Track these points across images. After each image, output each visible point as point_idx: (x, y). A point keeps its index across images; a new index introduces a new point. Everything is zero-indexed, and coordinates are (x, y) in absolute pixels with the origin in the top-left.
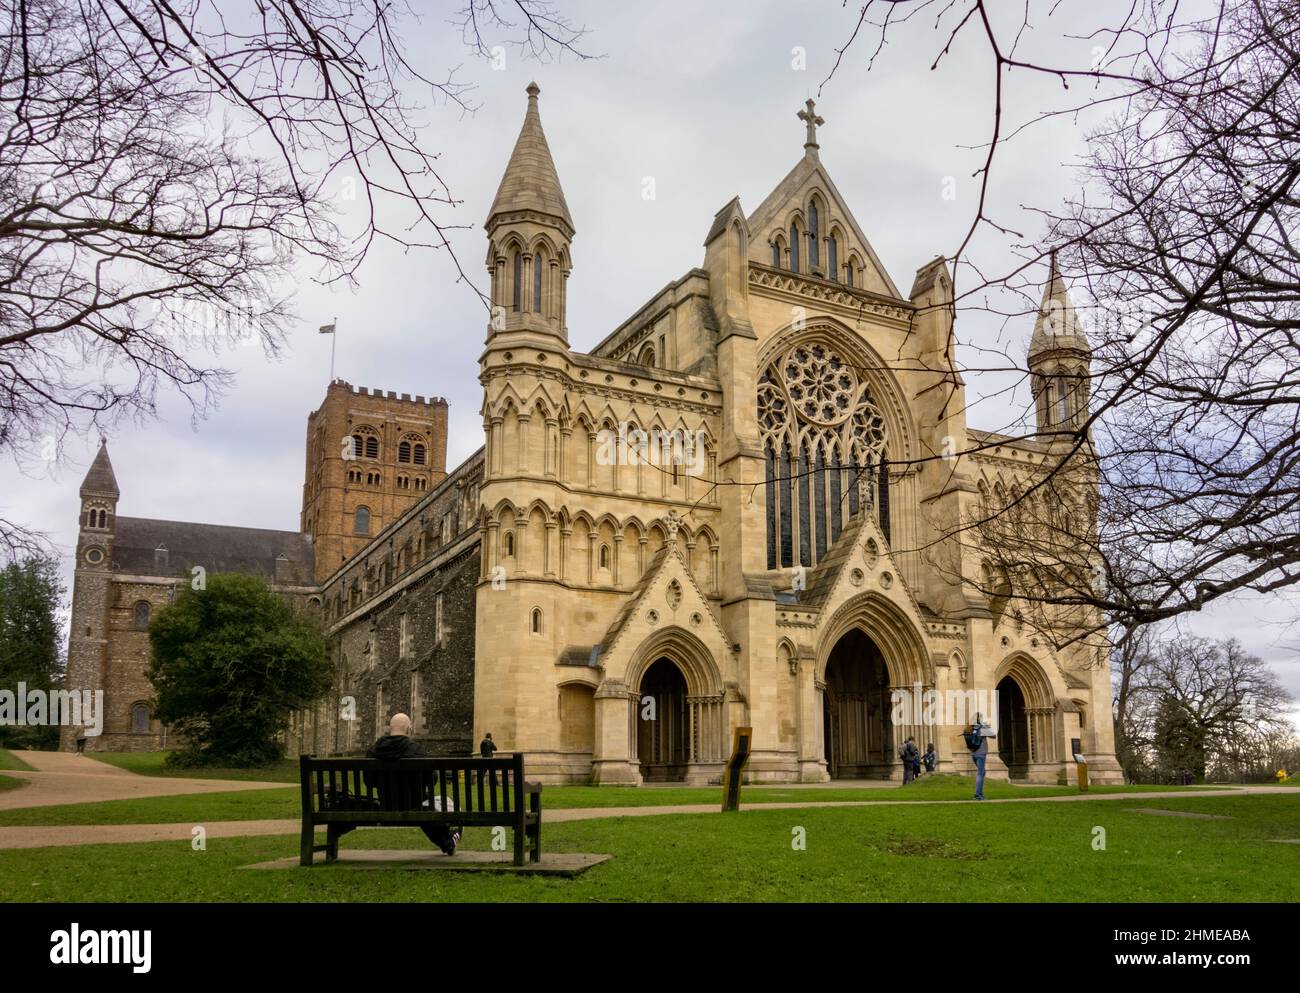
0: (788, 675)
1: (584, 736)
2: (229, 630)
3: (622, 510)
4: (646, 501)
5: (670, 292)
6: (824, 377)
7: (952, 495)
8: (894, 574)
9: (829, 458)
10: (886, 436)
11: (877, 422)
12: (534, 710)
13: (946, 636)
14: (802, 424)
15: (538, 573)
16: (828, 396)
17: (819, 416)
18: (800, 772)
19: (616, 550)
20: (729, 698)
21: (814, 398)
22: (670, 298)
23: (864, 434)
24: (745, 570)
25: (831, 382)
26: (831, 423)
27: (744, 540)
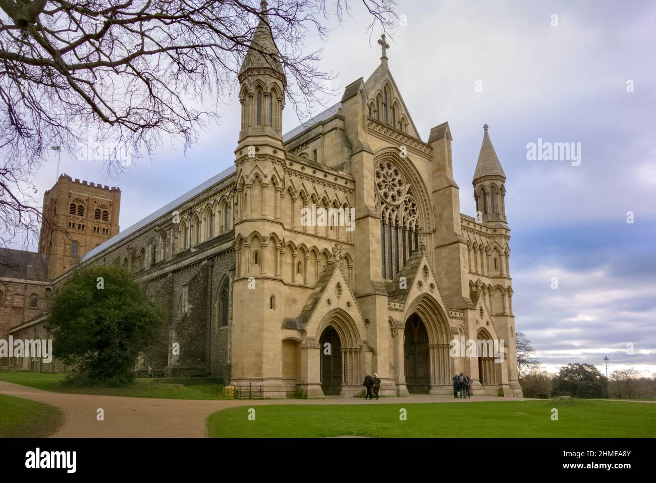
0: (391, 337)
1: (295, 367)
2: (112, 301)
3: (309, 242)
4: (320, 238)
5: (321, 126)
6: (391, 180)
7: (455, 245)
8: (435, 284)
9: (394, 222)
10: (418, 212)
11: (413, 205)
12: (271, 354)
13: (456, 318)
14: (382, 203)
15: (272, 275)
16: (393, 189)
17: (389, 200)
18: (398, 391)
19: (306, 265)
20: (365, 348)
21: (387, 190)
22: (320, 129)
23: (408, 211)
24: (372, 279)
25: (394, 182)
26: (394, 204)
27: (372, 262)
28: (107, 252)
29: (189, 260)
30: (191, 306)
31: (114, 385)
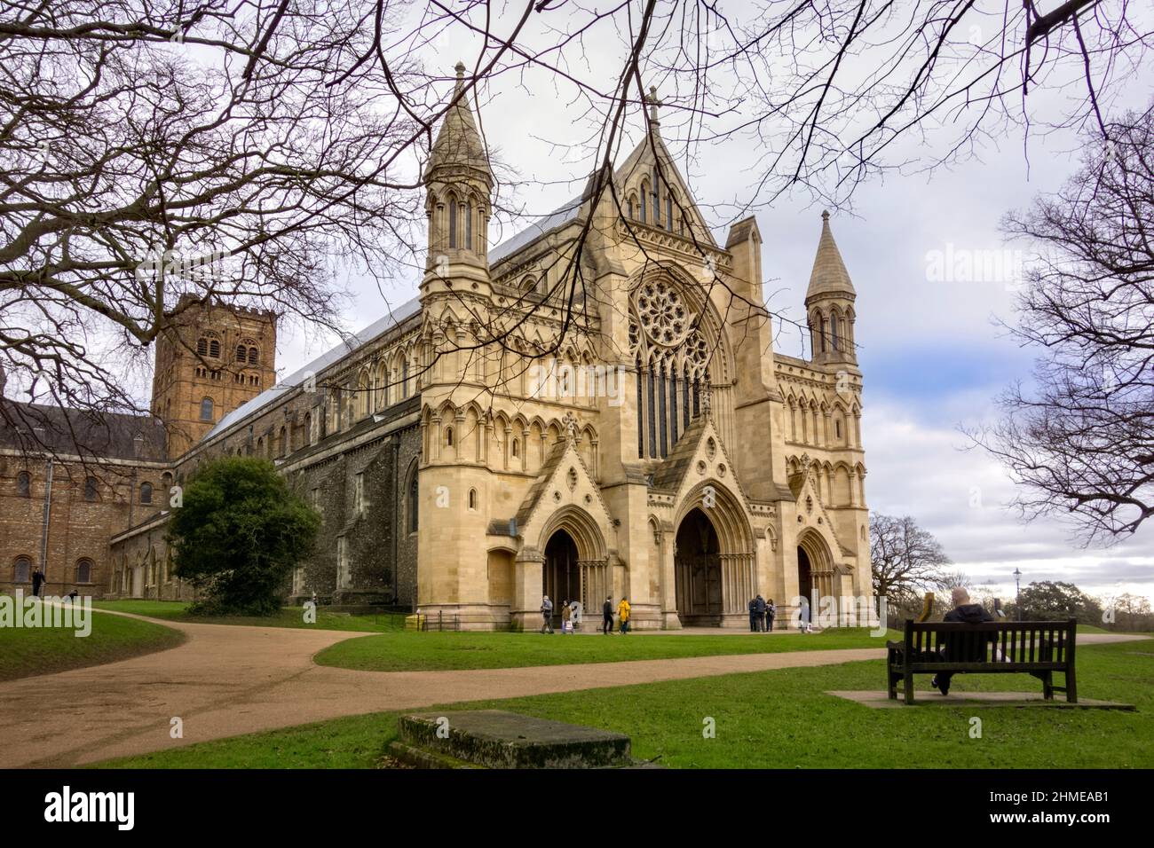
0: (653, 544)
1: (507, 589)
2: (250, 502)
3: (529, 410)
4: (546, 404)
5: (553, 236)
6: (664, 308)
7: (764, 404)
8: (727, 465)
9: (669, 372)
10: (708, 356)
11: (702, 345)
12: (471, 571)
13: (762, 514)
14: (650, 345)
15: (472, 461)
16: (667, 323)
17: (661, 339)
18: (664, 621)
19: (525, 443)
20: (613, 561)
21: (657, 324)
22: (552, 241)
23: (693, 354)
24: (623, 461)
25: (670, 312)
26: (670, 345)
27: (623, 437)
28: (254, 417)
29: (366, 435)
30: (368, 504)
31: (255, 614)
